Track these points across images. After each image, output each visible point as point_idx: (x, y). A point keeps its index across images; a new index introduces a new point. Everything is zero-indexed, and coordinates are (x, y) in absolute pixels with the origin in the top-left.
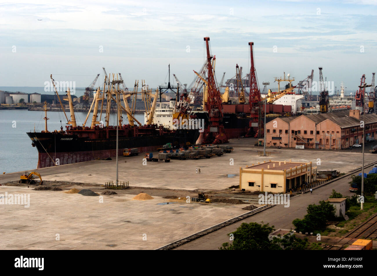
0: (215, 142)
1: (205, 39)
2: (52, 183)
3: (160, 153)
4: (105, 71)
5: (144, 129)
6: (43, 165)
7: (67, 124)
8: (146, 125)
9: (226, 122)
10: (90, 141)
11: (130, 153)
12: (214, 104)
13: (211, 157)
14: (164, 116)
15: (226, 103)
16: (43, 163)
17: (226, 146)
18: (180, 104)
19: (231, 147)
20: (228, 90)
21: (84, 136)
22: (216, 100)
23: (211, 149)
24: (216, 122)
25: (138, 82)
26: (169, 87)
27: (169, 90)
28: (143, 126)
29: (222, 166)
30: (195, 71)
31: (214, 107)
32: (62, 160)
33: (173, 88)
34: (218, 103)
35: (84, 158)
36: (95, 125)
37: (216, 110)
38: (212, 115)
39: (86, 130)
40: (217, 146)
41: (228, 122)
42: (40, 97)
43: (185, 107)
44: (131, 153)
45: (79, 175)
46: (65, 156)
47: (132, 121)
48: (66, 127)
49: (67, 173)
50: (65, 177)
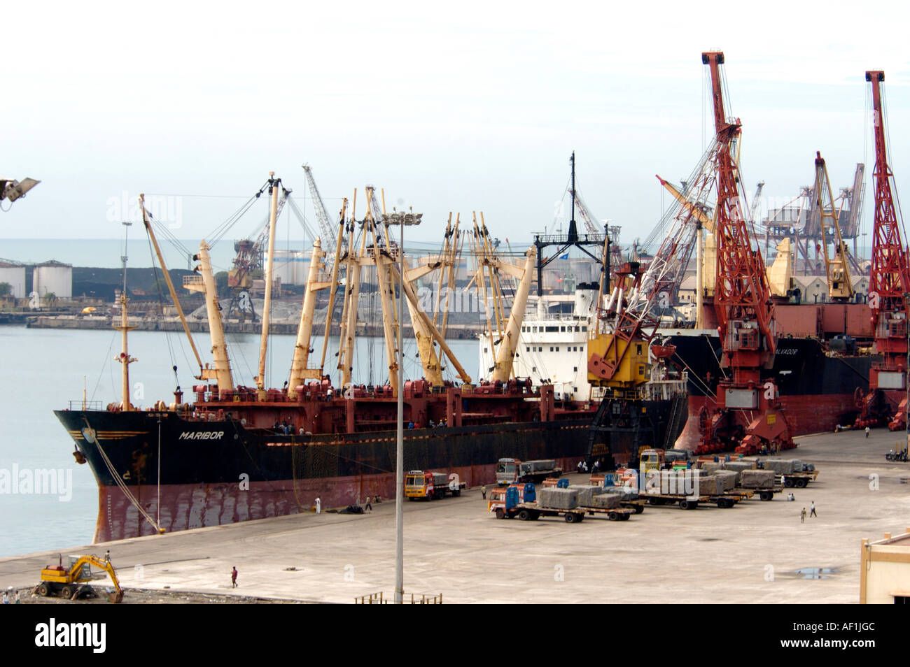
0: (744, 445)
1: (706, 59)
2: (156, 597)
3: (545, 489)
4: (311, 176)
5: (479, 396)
6: (114, 533)
7: (196, 378)
8: (488, 383)
9: (781, 372)
10: (286, 445)
11: (432, 488)
12: (743, 302)
13: (736, 502)
14: (555, 348)
15: (781, 298)
16: (116, 523)
17: (790, 461)
18: (616, 301)
19: (809, 464)
20: (786, 249)
21: (263, 423)
22: (749, 289)
23: (736, 473)
24: (749, 369)
25: (458, 222)
26: (573, 238)
27: (573, 251)
28: (479, 385)
29: (780, 536)
30: (664, 179)
31: (739, 314)
32: (185, 514)
33: (587, 243)
34: (755, 296)
35: (263, 506)
36: (302, 381)
37: (749, 327)
38: (731, 343)
39: (269, 401)
40: (757, 461)
41: (790, 372)
42: (69, 275)
43: (634, 313)
44: (434, 489)
45: (252, 570)
46: (194, 500)
47: (435, 368)
48: (195, 389)
49: (206, 562)
50: (200, 577)
